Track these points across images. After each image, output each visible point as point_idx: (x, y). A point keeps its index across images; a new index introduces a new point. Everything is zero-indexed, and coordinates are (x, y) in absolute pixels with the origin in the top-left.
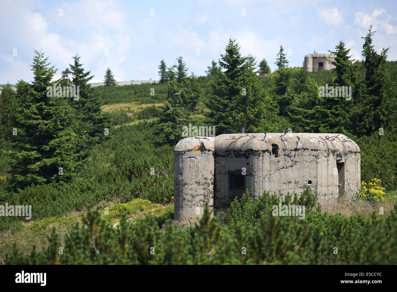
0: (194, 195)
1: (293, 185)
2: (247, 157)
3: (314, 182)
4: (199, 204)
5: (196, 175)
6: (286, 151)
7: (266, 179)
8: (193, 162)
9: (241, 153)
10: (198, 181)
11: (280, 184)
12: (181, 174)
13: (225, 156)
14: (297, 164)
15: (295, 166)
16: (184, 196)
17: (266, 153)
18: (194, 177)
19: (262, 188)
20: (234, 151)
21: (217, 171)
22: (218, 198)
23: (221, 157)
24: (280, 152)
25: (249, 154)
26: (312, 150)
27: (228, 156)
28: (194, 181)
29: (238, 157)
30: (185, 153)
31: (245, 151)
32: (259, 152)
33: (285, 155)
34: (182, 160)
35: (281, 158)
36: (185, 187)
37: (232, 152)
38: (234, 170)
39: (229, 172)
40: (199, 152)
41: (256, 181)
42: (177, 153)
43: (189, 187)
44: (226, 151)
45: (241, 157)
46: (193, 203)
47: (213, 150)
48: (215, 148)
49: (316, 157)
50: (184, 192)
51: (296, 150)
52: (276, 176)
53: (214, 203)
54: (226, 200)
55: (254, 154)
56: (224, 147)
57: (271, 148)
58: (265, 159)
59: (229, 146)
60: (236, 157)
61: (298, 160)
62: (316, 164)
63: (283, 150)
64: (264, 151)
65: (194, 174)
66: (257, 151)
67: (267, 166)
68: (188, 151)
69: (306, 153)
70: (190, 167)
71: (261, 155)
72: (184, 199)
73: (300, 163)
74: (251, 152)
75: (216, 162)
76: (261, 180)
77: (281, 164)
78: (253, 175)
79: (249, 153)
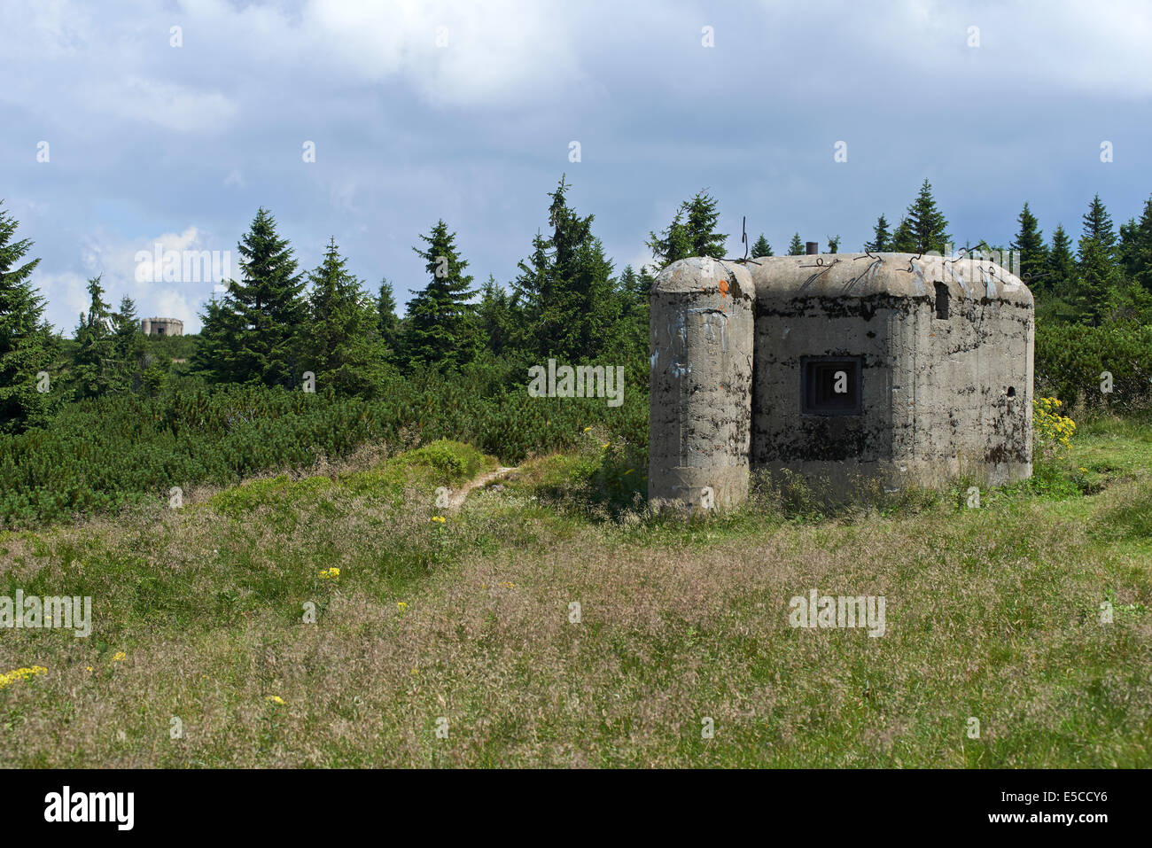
0: (718, 419)
1: (976, 397)
2: (868, 316)
3: (1019, 391)
4: (728, 447)
5: (723, 364)
6: (966, 302)
7: (923, 379)
8: (718, 325)
9: (847, 303)
10: (727, 381)
11: (950, 394)
12: (684, 359)
13: (789, 315)
14: (986, 339)
15: (982, 345)
16: (692, 422)
17: (924, 304)
18: (717, 368)
19: (913, 404)
20: (823, 299)
21: (764, 356)
22: (765, 432)
23: (777, 317)
24: (952, 303)
25: (874, 308)
26: (1017, 305)
27: (802, 314)
28: (718, 379)
29: (837, 316)
30: (695, 299)
31: (862, 300)
32: (905, 302)
33: (962, 315)
34: (687, 319)
35: (954, 321)
36: (693, 398)
37: (815, 302)
38: (821, 352)
39: (803, 358)
40: (729, 297)
41: (896, 382)
42: (671, 298)
43: (707, 395)
44: (795, 300)
45: (846, 315)
46: (716, 442)
47: (752, 295)
48: (757, 292)
49: (1025, 323)
50: (691, 410)
51: (986, 301)
52: (942, 373)
53: (752, 446)
54: (792, 439)
55: (893, 307)
56: (787, 288)
57: (933, 293)
58: (921, 321)
59: (806, 284)
60: (830, 316)
61: (988, 330)
62: (1024, 343)
63: (960, 299)
64: (919, 300)
65: (719, 360)
66: (902, 299)
67: (924, 342)
68: (705, 292)
69: (1006, 311)
70: (710, 340)
71: (911, 310)
72: (693, 431)
73: (992, 338)
74: (884, 302)
75: (758, 333)
76: (910, 382)
77: (955, 339)
78: (890, 368)
79: (875, 304)
